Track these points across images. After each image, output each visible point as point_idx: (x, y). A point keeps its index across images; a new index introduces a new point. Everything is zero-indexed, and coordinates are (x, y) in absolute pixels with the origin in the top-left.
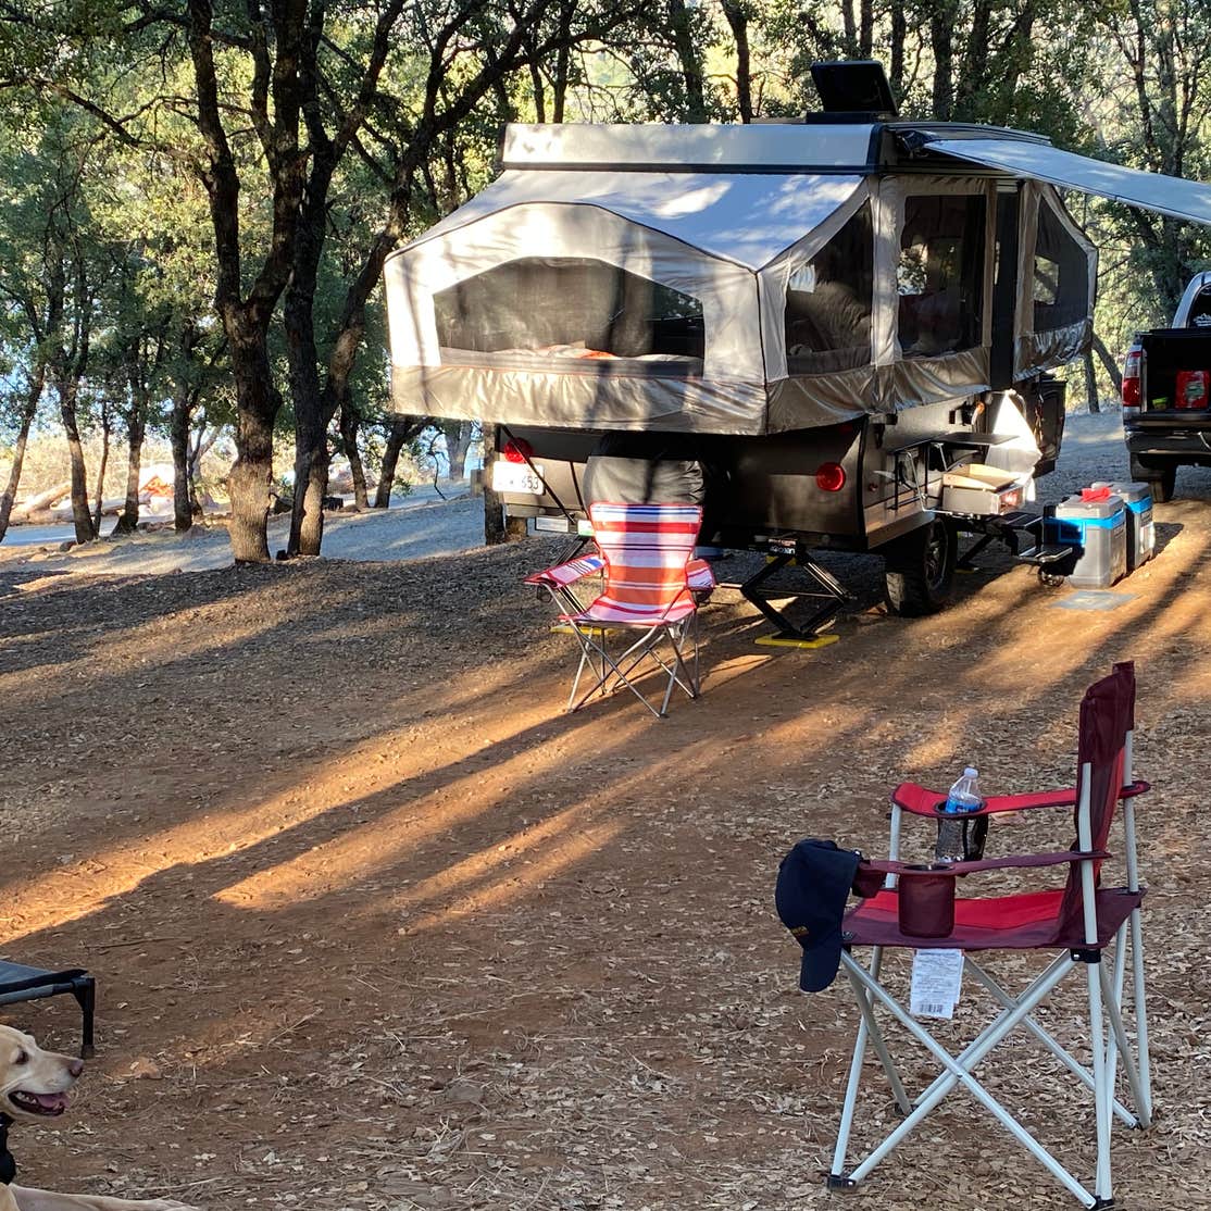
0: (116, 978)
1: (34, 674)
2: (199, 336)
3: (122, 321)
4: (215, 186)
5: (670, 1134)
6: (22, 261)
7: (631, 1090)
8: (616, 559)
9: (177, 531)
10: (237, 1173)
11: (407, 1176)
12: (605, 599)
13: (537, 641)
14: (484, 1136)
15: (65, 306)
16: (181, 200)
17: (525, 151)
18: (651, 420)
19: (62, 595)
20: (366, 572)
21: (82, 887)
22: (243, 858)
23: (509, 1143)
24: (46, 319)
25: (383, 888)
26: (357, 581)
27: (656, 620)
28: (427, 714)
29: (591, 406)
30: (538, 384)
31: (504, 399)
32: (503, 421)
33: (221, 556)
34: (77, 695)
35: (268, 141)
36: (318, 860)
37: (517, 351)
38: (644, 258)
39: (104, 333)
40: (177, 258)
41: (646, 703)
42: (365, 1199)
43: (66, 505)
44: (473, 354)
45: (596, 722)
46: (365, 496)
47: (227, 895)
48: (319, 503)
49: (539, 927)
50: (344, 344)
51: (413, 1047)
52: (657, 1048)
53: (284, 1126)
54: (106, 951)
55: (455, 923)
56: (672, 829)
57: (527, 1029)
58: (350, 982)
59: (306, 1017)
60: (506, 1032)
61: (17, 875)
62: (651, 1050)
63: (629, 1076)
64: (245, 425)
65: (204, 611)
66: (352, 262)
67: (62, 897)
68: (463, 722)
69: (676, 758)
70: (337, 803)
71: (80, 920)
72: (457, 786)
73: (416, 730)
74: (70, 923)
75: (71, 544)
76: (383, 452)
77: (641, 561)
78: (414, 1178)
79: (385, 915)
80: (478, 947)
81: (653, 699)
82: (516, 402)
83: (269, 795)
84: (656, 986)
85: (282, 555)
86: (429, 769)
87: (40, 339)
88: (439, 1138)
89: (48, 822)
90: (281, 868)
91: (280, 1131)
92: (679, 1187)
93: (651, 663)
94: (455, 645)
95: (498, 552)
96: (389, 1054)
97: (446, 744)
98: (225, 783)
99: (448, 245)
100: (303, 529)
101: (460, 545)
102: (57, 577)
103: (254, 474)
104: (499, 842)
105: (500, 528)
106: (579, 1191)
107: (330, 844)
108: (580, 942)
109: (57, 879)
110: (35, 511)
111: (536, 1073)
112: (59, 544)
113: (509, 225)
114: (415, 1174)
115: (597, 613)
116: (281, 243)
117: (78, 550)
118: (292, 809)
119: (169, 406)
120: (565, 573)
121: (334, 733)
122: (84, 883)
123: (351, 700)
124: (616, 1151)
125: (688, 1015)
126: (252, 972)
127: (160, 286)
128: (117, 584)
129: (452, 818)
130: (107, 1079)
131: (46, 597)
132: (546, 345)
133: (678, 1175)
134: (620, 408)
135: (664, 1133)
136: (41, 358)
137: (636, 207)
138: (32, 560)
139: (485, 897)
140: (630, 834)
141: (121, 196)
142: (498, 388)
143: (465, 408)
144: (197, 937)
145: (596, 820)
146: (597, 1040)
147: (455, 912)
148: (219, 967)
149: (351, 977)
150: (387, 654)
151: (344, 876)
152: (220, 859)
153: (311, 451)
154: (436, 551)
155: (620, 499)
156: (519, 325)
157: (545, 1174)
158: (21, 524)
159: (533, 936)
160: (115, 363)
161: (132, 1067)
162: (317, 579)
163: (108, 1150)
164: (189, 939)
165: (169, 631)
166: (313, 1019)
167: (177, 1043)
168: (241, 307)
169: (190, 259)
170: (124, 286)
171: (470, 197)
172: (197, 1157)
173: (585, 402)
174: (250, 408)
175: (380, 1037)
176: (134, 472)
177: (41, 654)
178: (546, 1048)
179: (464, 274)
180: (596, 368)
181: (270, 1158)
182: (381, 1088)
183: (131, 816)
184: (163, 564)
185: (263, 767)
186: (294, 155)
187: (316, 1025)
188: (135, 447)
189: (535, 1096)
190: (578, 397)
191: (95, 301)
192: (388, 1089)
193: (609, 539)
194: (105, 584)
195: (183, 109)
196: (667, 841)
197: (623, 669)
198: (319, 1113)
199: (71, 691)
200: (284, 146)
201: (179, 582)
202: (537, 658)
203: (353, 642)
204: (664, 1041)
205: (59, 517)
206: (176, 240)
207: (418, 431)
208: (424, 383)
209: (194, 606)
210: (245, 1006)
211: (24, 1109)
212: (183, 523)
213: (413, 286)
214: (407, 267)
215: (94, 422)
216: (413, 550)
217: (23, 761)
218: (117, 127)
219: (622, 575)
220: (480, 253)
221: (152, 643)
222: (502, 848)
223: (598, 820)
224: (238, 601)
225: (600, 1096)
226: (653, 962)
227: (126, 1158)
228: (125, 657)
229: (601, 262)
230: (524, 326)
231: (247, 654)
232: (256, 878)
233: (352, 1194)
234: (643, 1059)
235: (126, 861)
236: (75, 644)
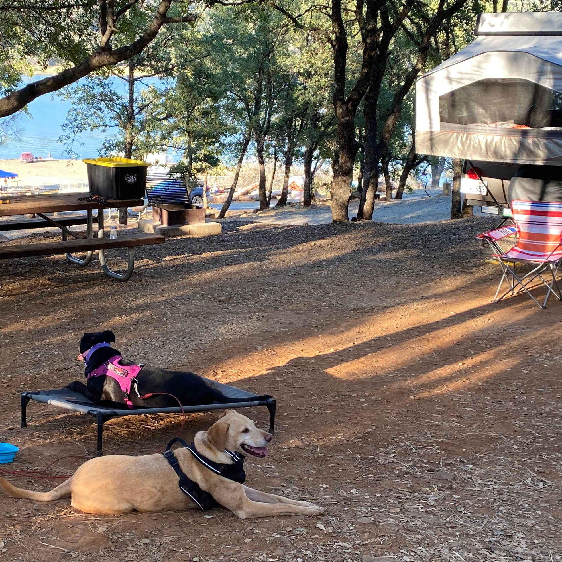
0: (283, 402)
1: (245, 266)
2: (320, 117)
3: (286, 110)
4: (336, 47)
5: (548, 508)
6: (245, 83)
7: (527, 485)
8: (524, 229)
9: (304, 207)
10: (339, 495)
11: (418, 509)
12: (517, 248)
13: (478, 267)
14: (454, 496)
15: (261, 104)
16: (317, 54)
17: (490, 26)
18: (547, 160)
19: (257, 232)
20: (393, 229)
21: (266, 360)
22: (337, 355)
23: (467, 501)
24: (253, 109)
25: (402, 376)
26: (389, 233)
27: (543, 260)
28: (423, 298)
29: (516, 152)
30: (489, 141)
31: (471, 148)
32: (469, 158)
33: (324, 218)
34: (264, 277)
35: (362, 25)
36: (371, 360)
37: (480, 124)
38: (550, 78)
39: (277, 115)
40: (313, 81)
41: (535, 300)
42: (399, 516)
43: (256, 192)
44: (457, 125)
45: (508, 308)
46: (391, 194)
47: (330, 371)
48: (373, 195)
49: (479, 403)
50: (390, 121)
51: (419, 451)
52: (541, 467)
53: (359, 478)
54: (278, 389)
55: (437, 396)
56: (548, 363)
57: (475, 450)
58: (388, 417)
59: (368, 430)
60: (464, 450)
61: (239, 353)
62: (538, 467)
63: (526, 478)
64: (342, 158)
65: (318, 243)
66: (393, 82)
67: (258, 364)
68: (441, 302)
69: (550, 329)
70: (379, 335)
71: (266, 375)
72: (438, 332)
73: (417, 305)
74: (261, 376)
75: (257, 210)
76: (400, 173)
77: (537, 230)
78: (422, 510)
79: (403, 389)
80: (449, 409)
81: (539, 298)
82: (477, 149)
83: (348, 328)
84: (540, 438)
85: (354, 219)
86: (424, 323)
87: (250, 118)
88: (433, 494)
89: (251, 331)
90: (354, 362)
91: (357, 479)
92: (553, 534)
93: (538, 281)
94: (437, 266)
95: (459, 223)
96: (407, 452)
97: (432, 313)
98: (328, 321)
99: (449, 72)
100: (364, 207)
101: (437, 219)
102: (255, 224)
103: (344, 181)
104: (459, 361)
105: (459, 211)
106: (502, 528)
107: (377, 353)
108: (501, 412)
109: (255, 356)
110: (242, 195)
111: (478, 471)
112: (252, 210)
113: (480, 62)
114: (422, 508)
115: (511, 254)
116: (366, 73)
117: (261, 213)
118: (359, 336)
119: (304, 149)
120: (497, 234)
121: (378, 303)
122: (267, 359)
123: (386, 288)
124: (520, 512)
125: (557, 453)
126: (342, 407)
127: (304, 94)
128: (280, 228)
129: (435, 347)
130: (280, 445)
131: (250, 233)
132: (494, 121)
133: (553, 528)
134: (531, 153)
135: (545, 507)
136: (249, 126)
137: (546, 53)
138: (241, 216)
139: (452, 386)
140: (526, 363)
141: (290, 53)
142: (468, 142)
143: (451, 151)
144: (317, 388)
145: (508, 355)
146: (509, 459)
147: (437, 391)
148: (327, 403)
149: (388, 415)
150: (403, 268)
151: (384, 369)
152: (327, 355)
153: (371, 171)
154: (426, 221)
155: (526, 199)
156: (481, 111)
157: (485, 518)
158: (236, 201)
159: (477, 406)
160: (282, 129)
161: (291, 442)
162: (370, 231)
163: (282, 476)
164: (314, 389)
165: (303, 250)
166: (371, 432)
167: (310, 434)
168: (344, 103)
169: (319, 81)
170: (288, 94)
171: (456, 50)
172: (321, 485)
173: (513, 150)
174: (344, 150)
175: (403, 444)
176: (287, 179)
177: (248, 257)
178: (484, 460)
179: (455, 86)
180: (520, 133)
181: (353, 491)
182: (404, 467)
183: (286, 332)
184: (299, 221)
185: (345, 315)
186: (375, 31)
187: (373, 435)
188: (287, 168)
189: (479, 481)
190: (510, 148)
191: (275, 101)
192: (407, 468)
193: (521, 218)
194: (275, 228)
195: (324, 11)
196: (546, 369)
197: (524, 282)
198: (376, 474)
199: (261, 275)
200: (370, 27)
201: (308, 229)
202: (477, 275)
203: (387, 261)
204: (544, 464)
205: (252, 198)
206: (313, 73)
207: (419, 163)
208: (431, 139)
209: (314, 240)
210: (340, 422)
211: (247, 452)
212: (307, 203)
213: (429, 92)
214: (427, 84)
215: (270, 156)
216: (414, 220)
217: (241, 304)
218: (294, 20)
219: (527, 236)
220: (464, 76)
221: (295, 256)
222: (460, 364)
223: (509, 355)
224: (334, 239)
225: (511, 485)
226: (538, 426)
227: (290, 481)
228: (284, 261)
229: (527, 81)
230: (484, 112)
231: (337, 263)
232: (343, 365)
233: (392, 513)
234: (534, 471)
235: (285, 351)
236: (263, 254)
